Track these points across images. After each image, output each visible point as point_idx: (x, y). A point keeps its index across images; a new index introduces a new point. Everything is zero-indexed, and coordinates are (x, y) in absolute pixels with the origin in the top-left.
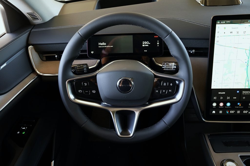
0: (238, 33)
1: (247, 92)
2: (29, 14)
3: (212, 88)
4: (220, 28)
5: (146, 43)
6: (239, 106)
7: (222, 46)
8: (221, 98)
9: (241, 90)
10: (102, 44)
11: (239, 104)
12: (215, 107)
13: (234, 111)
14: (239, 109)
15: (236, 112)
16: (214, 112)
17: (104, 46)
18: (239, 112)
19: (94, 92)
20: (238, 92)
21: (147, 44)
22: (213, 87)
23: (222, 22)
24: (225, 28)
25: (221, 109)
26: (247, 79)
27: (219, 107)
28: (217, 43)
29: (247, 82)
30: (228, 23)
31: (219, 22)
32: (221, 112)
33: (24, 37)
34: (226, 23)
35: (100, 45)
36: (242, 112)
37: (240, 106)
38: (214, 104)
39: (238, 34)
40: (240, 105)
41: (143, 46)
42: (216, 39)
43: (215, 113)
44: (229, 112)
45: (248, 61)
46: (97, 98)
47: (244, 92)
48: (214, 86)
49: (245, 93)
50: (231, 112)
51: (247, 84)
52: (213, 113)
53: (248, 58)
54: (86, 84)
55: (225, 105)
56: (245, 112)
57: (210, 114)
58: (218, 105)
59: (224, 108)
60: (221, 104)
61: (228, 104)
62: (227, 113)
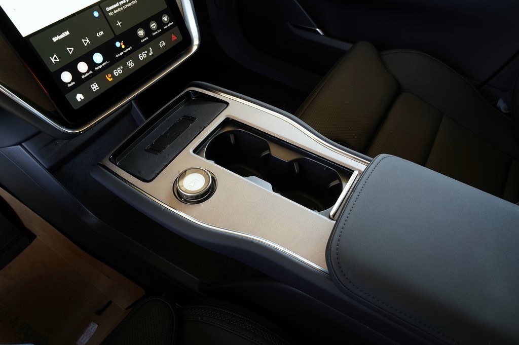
1: (115, 6)
3: (24, 35)
6: (120, 49)
8: (70, 50)
9: (100, 7)
11: (118, 44)
12: (73, 83)
13: (122, 67)
14: (127, 57)
15: (126, 68)
16: (80, 97)
18: (130, 64)
22: (24, 32)
25: (90, 79)
27: (83, 77)
32: (95, 87)
36: (136, 60)
38: (67, 77)
40: (123, 47)
43: (83, 98)
44: (113, 76)
47: (110, 8)
49: (112, 10)
50: (115, 73)
52: (79, 100)
56: (142, 56)
57: (76, 107)
58: (76, 74)
59: (96, 73)
60: (82, 67)
61: (98, 58)
62: (110, 80)
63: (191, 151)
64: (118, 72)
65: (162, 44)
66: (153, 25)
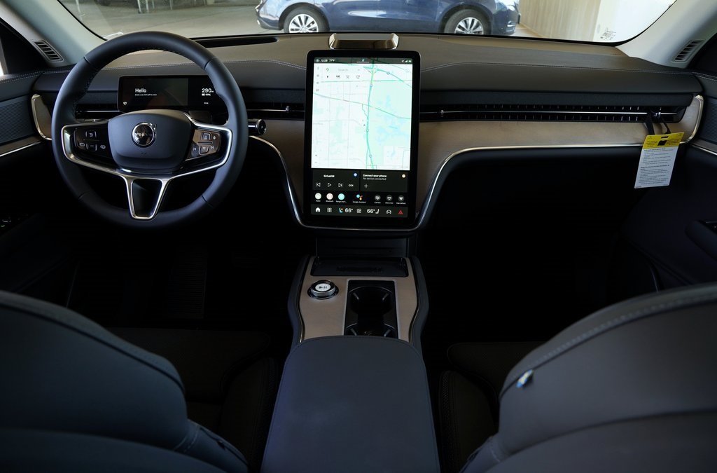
0: (348, 77)
1: (370, 176)
2: (40, 46)
3: (312, 167)
4: (320, 69)
5: (207, 90)
6: (358, 199)
7: (326, 97)
8: (329, 185)
9: (360, 172)
10: (140, 91)
11: (358, 196)
12: (319, 201)
13: (352, 209)
14: (360, 205)
15: (355, 211)
16: (318, 210)
17: (144, 93)
18: (359, 211)
19: (103, 147)
20: (355, 175)
21: (208, 93)
22: (314, 166)
23: (323, 61)
24: (328, 69)
25: (330, 204)
26: (368, 154)
27: (327, 201)
28: (317, 92)
29: (369, 158)
30: (332, 62)
31: (318, 60)
32: (329, 210)
33: (30, 78)
34: (329, 62)
35: (137, 93)
36: (364, 211)
37: (362, 201)
38: (318, 196)
39: (348, 80)
40: (361, 199)
41: (203, 95)
42: (315, 86)
44: (344, 211)
45: (368, 123)
46: (105, 157)
48: (316, 163)
49: (367, 177)
50: (346, 210)
51: (369, 163)
53: (368, 119)
54: (91, 135)
55: (335, 197)
56: (370, 211)
57: (312, 213)
58: (324, 197)
59: (334, 203)
60: (330, 196)
61: (341, 197)
62: (341, 212)
63: (348, 280)
64: (348, 210)
65: (389, 212)
66: (389, 198)
